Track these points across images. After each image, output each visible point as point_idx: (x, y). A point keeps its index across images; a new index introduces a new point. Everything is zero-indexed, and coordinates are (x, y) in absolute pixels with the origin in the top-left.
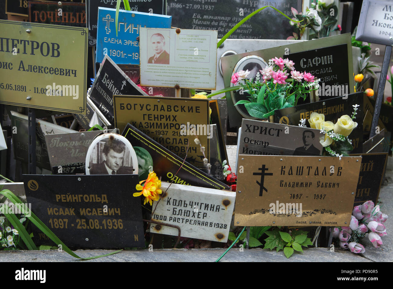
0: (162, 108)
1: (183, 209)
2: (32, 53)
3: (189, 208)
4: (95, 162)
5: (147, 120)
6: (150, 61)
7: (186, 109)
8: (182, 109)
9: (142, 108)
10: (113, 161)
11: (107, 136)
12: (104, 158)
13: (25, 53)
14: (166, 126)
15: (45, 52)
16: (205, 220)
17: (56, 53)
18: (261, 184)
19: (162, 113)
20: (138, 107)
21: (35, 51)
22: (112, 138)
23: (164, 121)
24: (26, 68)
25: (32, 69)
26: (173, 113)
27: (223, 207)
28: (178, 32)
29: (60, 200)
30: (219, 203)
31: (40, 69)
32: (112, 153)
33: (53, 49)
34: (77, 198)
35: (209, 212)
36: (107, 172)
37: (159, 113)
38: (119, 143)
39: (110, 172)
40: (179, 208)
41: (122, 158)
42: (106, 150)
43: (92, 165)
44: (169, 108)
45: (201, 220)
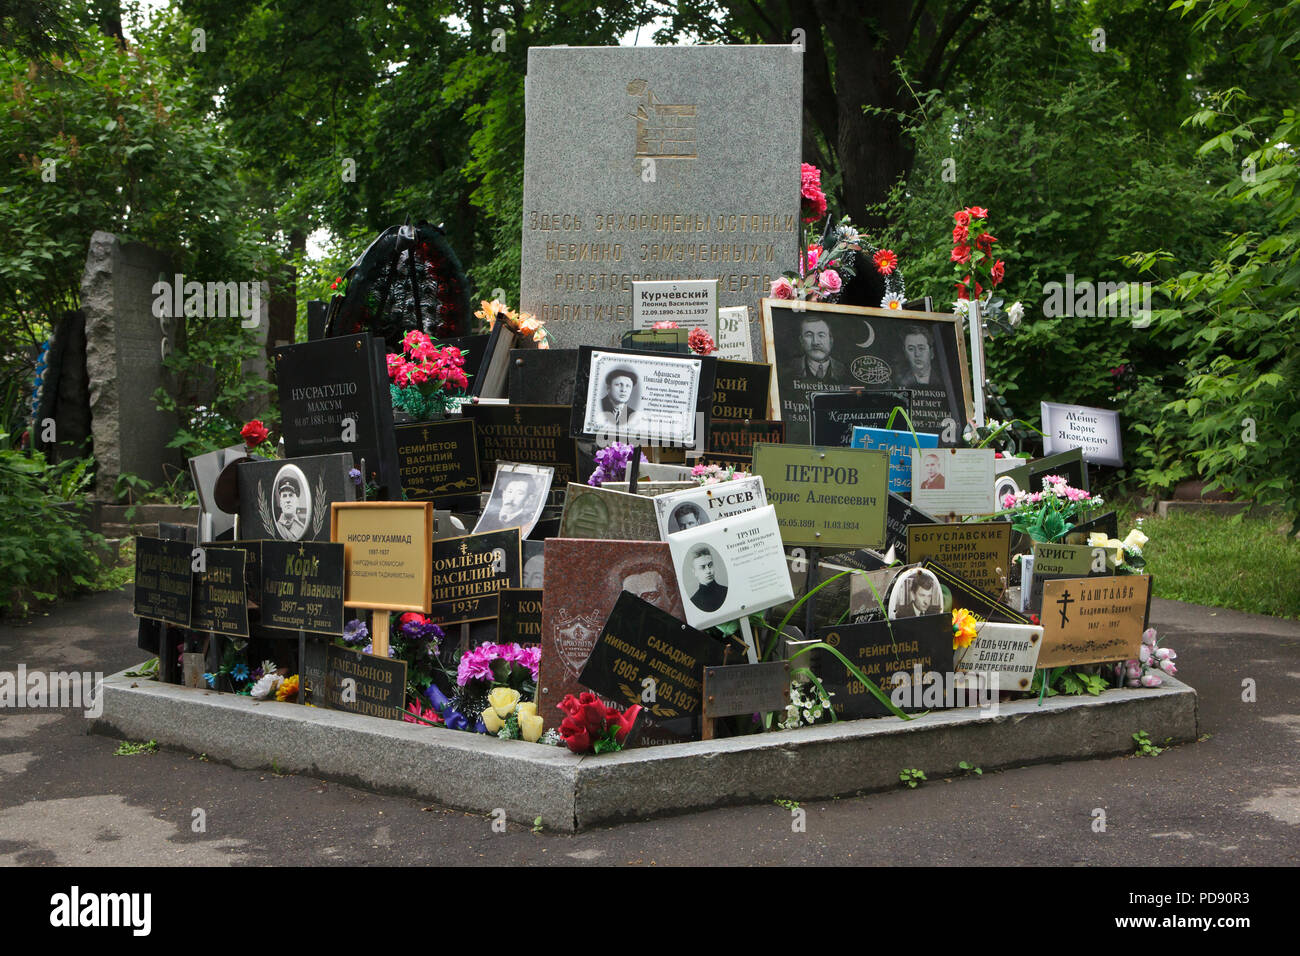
0: (962, 537)
1: (991, 651)
2: (825, 481)
3: (997, 650)
4: (902, 603)
5: (944, 552)
6: (923, 487)
7: (987, 535)
8: (983, 535)
9: (939, 537)
10: (921, 600)
11: (914, 571)
12: (913, 598)
13: (816, 481)
14: (964, 556)
15: (840, 479)
16: (1013, 663)
17: (853, 479)
18: (1063, 614)
19: (961, 541)
20: (935, 537)
21: (828, 479)
22: (920, 573)
23: (962, 551)
24: (816, 498)
25: (823, 499)
26: (973, 541)
27: (1030, 643)
28: (953, 452)
29: (864, 655)
30: (1027, 639)
31: (834, 500)
32: (921, 590)
33: (850, 475)
34: (883, 650)
35: (1017, 653)
36: (914, 614)
37: (959, 542)
38: (927, 578)
39: (918, 613)
40: (987, 651)
41: (931, 596)
42: (914, 588)
43: (899, 608)
44: (969, 536)
45: (1008, 663)
